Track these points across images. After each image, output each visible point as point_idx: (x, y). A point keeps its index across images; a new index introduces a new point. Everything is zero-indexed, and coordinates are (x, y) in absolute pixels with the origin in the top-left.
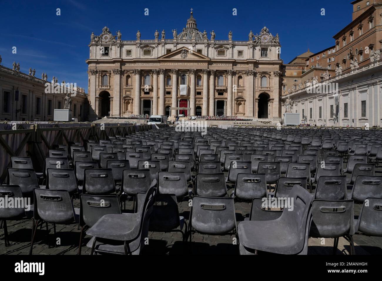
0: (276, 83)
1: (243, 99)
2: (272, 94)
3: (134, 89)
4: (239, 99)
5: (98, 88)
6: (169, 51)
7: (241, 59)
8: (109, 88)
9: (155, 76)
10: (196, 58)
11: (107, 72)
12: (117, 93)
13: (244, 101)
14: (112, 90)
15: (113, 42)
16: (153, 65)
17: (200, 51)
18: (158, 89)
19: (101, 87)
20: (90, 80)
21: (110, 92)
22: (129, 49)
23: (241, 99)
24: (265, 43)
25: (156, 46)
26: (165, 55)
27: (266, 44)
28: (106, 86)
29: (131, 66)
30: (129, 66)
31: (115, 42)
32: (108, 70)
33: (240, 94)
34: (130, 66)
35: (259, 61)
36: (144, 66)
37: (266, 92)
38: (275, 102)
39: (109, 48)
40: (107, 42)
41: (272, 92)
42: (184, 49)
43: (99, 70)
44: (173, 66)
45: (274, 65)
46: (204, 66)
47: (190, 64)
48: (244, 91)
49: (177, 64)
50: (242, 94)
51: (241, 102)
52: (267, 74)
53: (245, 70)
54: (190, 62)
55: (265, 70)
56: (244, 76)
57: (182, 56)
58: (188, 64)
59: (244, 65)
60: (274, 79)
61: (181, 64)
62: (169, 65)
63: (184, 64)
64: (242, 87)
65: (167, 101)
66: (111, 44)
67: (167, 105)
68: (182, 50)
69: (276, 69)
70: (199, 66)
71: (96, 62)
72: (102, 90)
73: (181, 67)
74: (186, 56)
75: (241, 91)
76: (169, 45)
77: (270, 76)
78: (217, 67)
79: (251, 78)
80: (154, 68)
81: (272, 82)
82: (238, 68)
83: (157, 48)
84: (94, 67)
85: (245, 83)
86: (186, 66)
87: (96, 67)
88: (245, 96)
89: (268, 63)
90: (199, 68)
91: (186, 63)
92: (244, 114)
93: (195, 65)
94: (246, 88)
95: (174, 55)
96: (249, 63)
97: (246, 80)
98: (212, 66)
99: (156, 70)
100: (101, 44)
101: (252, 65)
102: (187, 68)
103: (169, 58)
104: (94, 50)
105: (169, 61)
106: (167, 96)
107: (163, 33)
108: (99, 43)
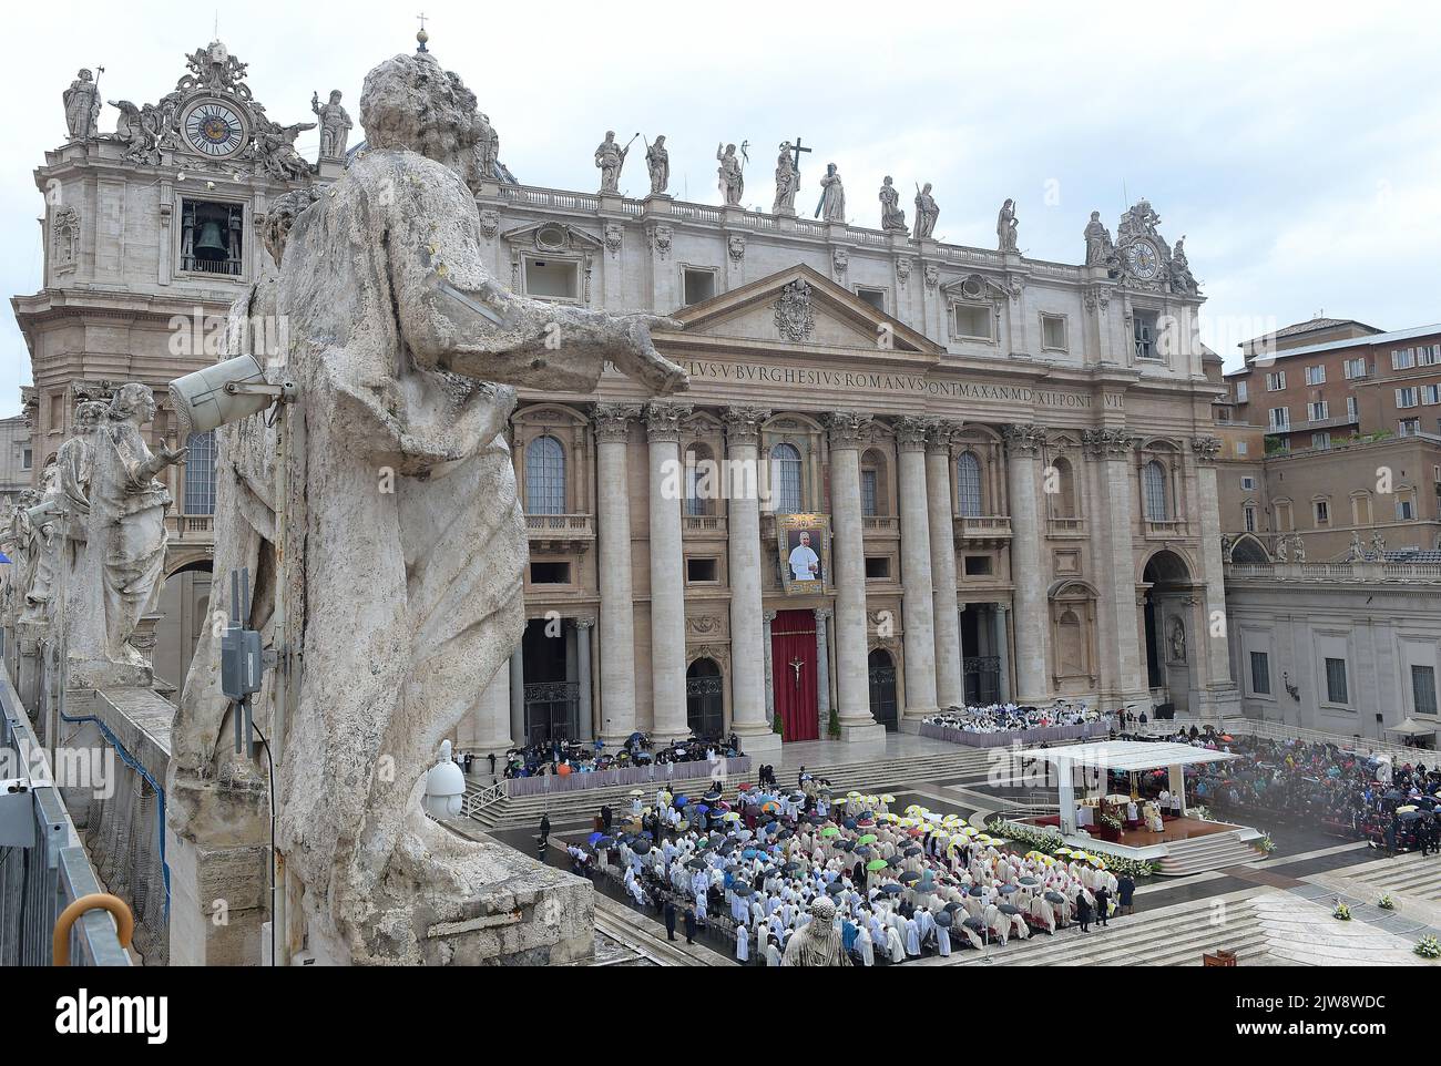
0: (1210, 499)
1: (1086, 590)
2: (1194, 557)
6: (699, 282)
7: (1061, 361)
9: (615, 452)
10: (868, 347)
13: (1091, 605)
15: (284, 166)
17: (869, 301)
19: (181, 530)
23: (1078, 596)
24: (1146, 283)
25: (614, 236)
26: (677, 313)
27: (1151, 289)
31: (295, 175)
33: (1067, 563)
37: (1171, 549)
38: (1212, 600)
39: (240, 213)
40: (221, 166)
41: (1194, 547)
42: (801, 283)
43: (157, 388)
44: (738, 390)
45: (1192, 402)
46: (907, 396)
47: (832, 380)
48: (1084, 547)
49: (756, 376)
50: (1076, 563)
51: (1076, 612)
52: (1168, 449)
53: (1080, 427)
54: (831, 368)
55: (1161, 432)
56: (1076, 460)
57: (782, 324)
58: (822, 378)
59: (1075, 395)
60: (1196, 477)
61: (783, 379)
62: (712, 379)
63: (796, 378)
64: (1073, 524)
65: (698, 625)
66: (266, 180)
67: (694, 657)
68: (790, 284)
69: (1201, 424)
70: (880, 395)
71: (131, 322)
72: (187, 552)
73: (786, 393)
74: (808, 327)
75: (1072, 545)
76: (701, 241)
77: (1182, 462)
78: (960, 402)
79: (1117, 474)
80: (607, 392)
81: (1191, 494)
82: (1051, 414)
83: (617, 255)
84: (113, 362)
85: (1085, 502)
86: (812, 390)
87: (126, 362)
88: (1093, 577)
89: (1171, 393)
90: (882, 405)
91: (807, 371)
92: (1093, 681)
93: (862, 389)
94: (1091, 530)
95: (741, 315)
96: (1105, 387)
97: (1088, 482)
98: (938, 395)
99: (619, 408)
100: (168, 169)
101: (1118, 401)
102: (819, 402)
103: (709, 332)
104: (110, 216)
105: (714, 355)
106: (698, 592)
107: (657, 159)
108: (152, 160)
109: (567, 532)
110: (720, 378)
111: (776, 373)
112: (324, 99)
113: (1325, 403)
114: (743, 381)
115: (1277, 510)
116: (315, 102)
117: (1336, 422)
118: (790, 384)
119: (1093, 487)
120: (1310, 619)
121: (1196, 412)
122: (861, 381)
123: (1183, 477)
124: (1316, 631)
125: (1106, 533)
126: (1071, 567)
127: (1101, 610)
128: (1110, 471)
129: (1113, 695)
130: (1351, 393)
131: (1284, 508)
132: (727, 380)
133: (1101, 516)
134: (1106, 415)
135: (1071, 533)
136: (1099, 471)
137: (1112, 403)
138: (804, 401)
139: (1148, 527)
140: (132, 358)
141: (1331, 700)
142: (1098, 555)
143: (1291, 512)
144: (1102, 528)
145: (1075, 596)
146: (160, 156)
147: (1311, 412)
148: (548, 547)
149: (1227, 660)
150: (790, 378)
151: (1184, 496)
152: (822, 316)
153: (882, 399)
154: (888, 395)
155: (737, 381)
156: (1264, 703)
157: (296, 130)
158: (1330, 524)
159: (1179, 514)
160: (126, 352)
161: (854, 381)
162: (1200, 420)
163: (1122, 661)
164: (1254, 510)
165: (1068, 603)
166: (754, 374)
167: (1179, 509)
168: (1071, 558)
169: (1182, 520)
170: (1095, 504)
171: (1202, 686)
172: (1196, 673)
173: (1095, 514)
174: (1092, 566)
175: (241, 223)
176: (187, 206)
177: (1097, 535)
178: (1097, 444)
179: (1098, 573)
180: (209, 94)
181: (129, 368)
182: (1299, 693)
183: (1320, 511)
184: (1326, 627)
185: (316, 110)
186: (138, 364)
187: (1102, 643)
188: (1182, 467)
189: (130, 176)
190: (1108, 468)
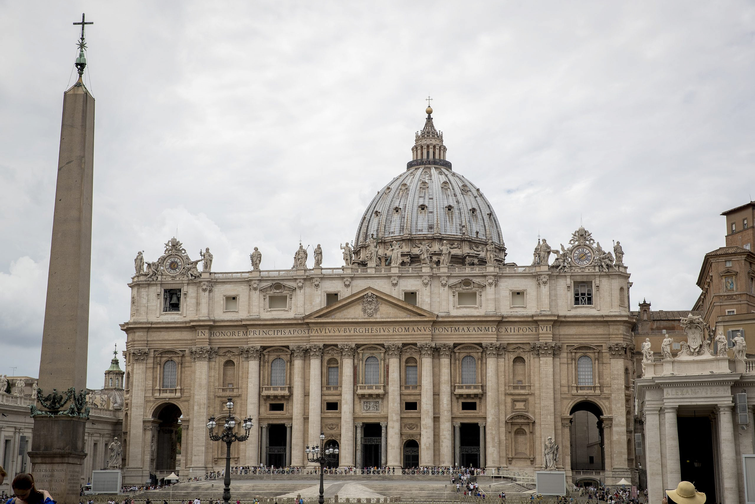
0: (618, 375)
1: (528, 418)
2: (607, 404)
3: (243, 397)
4: (519, 421)
5: (151, 395)
6: (332, 297)
7: (521, 312)
8: (178, 394)
9: (298, 363)
10: (403, 316)
11: (176, 353)
12: (200, 408)
13: (531, 425)
14: (187, 401)
15: (192, 275)
16: (292, 335)
17: (411, 296)
18: (306, 395)
19: (160, 393)
20: (131, 375)
21: (181, 406)
22: (232, 293)
23: (522, 421)
24: (583, 268)
25: (300, 284)
26: (322, 310)
27: (587, 271)
28: (171, 391)
29: (237, 337)
30: (231, 337)
31: (195, 277)
32: (178, 347)
33: (520, 406)
34: (234, 337)
35: (565, 317)
36: (269, 338)
37: (590, 399)
38: (617, 425)
39: (180, 291)
40: (175, 277)
41: (606, 398)
42: (370, 294)
43: (155, 350)
44: (344, 338)
45: (609, 325)
46: (422, 335)
47: (387, 330)
48: (530, 398)
49: (352, 332)
50: (525, 406)
51: (524, 428)
52: (592, 350)
53: (528, 342)
54: (385, 326)
55: (585, 342)
56: (528, 357)
57: (364, 311)
58: (382, 330)
59: (527, 327)
60: (610, 363)
61: (364, 332)
62: (333, 334)
63: (370, 331)
64: (524, 387)
65: (330, 427)
66: (187, 281)
67: (327, 439)
68: (366, 295)
69: (614, 336)
70: (408, 335)
71: (147, 330)
72: (161, 400)
73: (365, 337)
74: (376, 310)
75: (524, 397)
76: (334, 281)
77: (601, 356)
78: (455, 335)
79: (546, 363)
80: (295, 341)
81: (605, 372)
82: (511, 337)
83: (302, 291)
84: (143, 342)
85: (532, 377)
86: (377, 335)
87: (146, 342)
89: (595, 322)
90: (409, 339)
91: (375, 328)
92: (531, 461)
93: (400, 333)
94: (534, 390)
95: (347, 309)
96: (539, 323)
97: (534, 367)
98: (443, 333)
99: (299, 347)
100: (160, 281)
101: (548, 329)
102: (379, 340)
103: (333, 317)
104: (143, 297)
105: (334, 325)
106: (330, 414)
107: (319, 253)
108: (155, 279)
109: (279, 393)
110: (337, 333)
111: (361, 330)
112: (204, 251)
114: (346, 334)
116: (201, 253)
118: (367, 334)
119: (536, 369)
121: (611, 330)
122: (400, 330)
123: (602, 364)
126: (522, 407)
128: (541, 362)
132: (339, 334)
134: (540, 335)
135: (522, 392)
137: (545, 329)
138: (373, 340)
139: (574, 388)
140: (148, 341)
142: (537, 401)
146: (157, 277)
148: (273, 398)
150: (367, 331)
151: (601, 373)
152: (383, 305)
153: (409, 337)
154: (413, 335)
155: (344, 334)
157: (196, 263)
159: (597, 382)
160: (146, 339)
161: (397, 330)
162: (613, 334)
165: (518, 424)
166: (351, 331)
168: (523, 403)
170: (537, 378)
173: (537, 382)
174: (534, 407)
175: (181, 295)
176: (165, 291)
177: (537, 392)
178: (537, 350)
180: (172, 255)
181: (147, 344)
185: (201, 255)
186: (149, 343)
187: (538, 443)
188: (600, 359)
189: (149, 285)
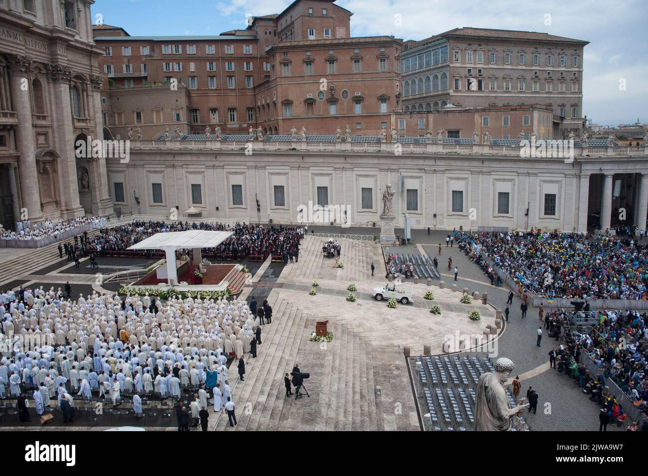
1: (54, 155)
13: (55, 163)
33: (41, 140)
37: (85, 132)
41: (93, 132)
45: (90, 57)
48: (50, 131)
50: (46, 140)
51: (48, 167)
52: (81, 80)
53: (46, 62)
55: (80, 71)
56: (43, 81)
60: (92, 96)
64: (44, 118)
69: (94, 69)
75: (44, 130)
77: (87, 87)
79: (65, 91)
81: (91, 104)
82: (31, 52)
85: (48, 105)
88: (54, 147)
89: (83, 50)
92: (57, 203)
94: (52, 121)
96: (58, 42)
97: (50, 94)
101: (63, 50)
113: (131, 65)
115: (116, 115)
117: (136, 75)
119: (53, 97)
120: (145, 166)
121: (92, 62)
123: (87, 96)
124: (148, 171)
125: (60, 123)
126: (44, 142)
127: (59, 165)
128: (62, 89)
129: (67, 210)
130: (142, 62)
131: (120, 114)
133: (57, 114)
134: (59, 57)
135: (43, 123)
136: (55, 89)
137: (61, 51)
139: (75, 121)
141: (154, 202)
142: (56, 135)
143: (123, 115)
144: (58, 120)
145: (48, 158)
147: (125, 69)
149: (107, 187)
151: (88, 106)
156: (121, 207)
158: (142, 122)
159: (87, 114)
162: (94, 67)
163: (72, 191)
164: (106, 114)
165: (44, 163)
167: (86, 112)
168: (44, 137)
169: (88, 118)
170: (54, 107)
171: (98, 201)
172: (96, 196)
173: (54, 113)
174: (54, 142)
177: (55, 124)
178: (54, 73)
179: (57, 145)
182: (140, 200)
183: (137, 116)
184: (153, 169)
187: (61, 183)
188: (87, 91)
190: (60, 87)
